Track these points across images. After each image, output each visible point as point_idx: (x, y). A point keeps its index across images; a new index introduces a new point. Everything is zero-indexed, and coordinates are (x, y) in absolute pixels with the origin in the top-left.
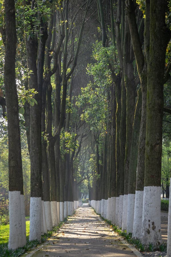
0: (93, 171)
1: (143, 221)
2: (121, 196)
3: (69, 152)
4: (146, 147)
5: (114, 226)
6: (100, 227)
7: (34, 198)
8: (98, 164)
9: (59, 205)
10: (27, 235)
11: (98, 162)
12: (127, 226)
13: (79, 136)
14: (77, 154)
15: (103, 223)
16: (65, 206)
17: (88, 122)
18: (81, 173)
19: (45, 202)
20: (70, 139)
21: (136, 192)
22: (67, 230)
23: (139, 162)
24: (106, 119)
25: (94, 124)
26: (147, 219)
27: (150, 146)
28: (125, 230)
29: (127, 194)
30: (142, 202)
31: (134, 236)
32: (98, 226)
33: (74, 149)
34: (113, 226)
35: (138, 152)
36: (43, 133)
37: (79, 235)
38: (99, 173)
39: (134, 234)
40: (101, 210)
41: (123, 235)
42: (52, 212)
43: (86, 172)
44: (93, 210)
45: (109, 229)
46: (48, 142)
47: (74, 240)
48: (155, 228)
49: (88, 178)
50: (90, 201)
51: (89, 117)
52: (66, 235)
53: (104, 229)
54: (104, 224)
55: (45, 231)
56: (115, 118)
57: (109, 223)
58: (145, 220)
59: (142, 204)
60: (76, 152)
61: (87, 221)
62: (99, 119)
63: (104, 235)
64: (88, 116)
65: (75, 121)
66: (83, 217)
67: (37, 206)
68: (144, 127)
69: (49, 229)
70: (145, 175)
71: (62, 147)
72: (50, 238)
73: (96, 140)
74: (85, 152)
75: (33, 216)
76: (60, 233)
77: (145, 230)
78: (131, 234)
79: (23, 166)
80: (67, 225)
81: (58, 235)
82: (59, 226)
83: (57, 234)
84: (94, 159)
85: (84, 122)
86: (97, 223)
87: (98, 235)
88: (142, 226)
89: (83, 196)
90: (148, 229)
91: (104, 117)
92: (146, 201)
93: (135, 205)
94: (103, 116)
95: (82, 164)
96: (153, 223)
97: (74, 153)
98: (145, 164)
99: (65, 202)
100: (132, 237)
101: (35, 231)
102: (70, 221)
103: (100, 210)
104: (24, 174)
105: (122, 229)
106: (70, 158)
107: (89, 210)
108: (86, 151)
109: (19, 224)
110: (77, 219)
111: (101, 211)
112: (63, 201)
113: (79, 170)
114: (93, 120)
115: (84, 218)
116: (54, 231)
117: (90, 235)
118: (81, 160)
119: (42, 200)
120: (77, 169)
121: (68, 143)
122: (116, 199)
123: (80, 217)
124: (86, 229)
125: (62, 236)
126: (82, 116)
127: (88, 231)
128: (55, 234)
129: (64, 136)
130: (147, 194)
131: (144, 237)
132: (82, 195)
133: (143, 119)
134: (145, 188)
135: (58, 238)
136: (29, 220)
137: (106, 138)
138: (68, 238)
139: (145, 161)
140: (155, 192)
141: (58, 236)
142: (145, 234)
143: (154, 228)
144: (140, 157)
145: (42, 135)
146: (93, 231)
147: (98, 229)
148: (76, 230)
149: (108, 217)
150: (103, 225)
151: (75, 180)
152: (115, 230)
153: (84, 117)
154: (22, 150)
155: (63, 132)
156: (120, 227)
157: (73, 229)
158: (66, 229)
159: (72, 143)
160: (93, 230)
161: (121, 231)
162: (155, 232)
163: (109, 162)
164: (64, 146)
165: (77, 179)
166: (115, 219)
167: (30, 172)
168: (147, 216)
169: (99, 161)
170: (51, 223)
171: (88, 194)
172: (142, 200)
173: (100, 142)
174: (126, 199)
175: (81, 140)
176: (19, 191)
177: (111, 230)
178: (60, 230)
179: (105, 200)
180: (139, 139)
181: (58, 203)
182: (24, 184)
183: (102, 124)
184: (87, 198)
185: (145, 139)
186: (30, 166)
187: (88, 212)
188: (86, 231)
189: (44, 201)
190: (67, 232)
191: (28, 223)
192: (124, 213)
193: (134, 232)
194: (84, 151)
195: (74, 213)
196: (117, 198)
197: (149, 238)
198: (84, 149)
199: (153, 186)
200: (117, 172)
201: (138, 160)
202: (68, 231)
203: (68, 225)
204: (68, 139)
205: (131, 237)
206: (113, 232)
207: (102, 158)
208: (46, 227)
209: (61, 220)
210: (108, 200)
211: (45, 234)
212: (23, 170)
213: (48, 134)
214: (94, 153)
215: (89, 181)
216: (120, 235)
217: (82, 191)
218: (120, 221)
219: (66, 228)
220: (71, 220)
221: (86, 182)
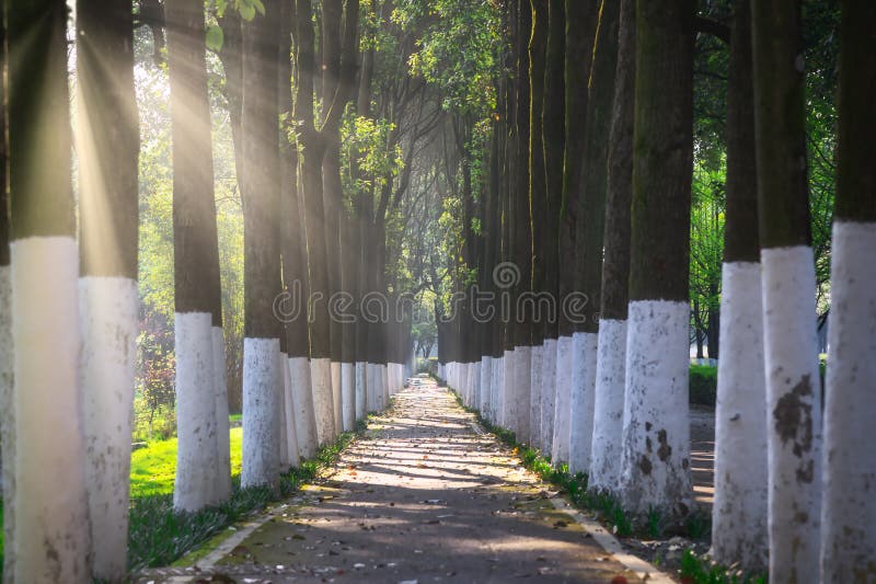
0: (453, 257)
1: (625, 426)
2: (549, 342)
3: (372, 188)
4: (635, 157)
5: (526, 449)
6: (478, 454)
7: (256, 339)
8: (468, 232)
9: (340, 372)
10: (234, 472)
11: (468, 224)
12: (571, 448)
13: (404, 132)
14: (398, 198)
15: (488, 439)
16: (359, 379)
17: (433, 80)
18: (411, 265)
19: (291, 359)
20: (374, 143)
21: (602, 323)
22: (365, 460)
23: (612, 214)
24: (493, 68)
25: (455, 86)
26: (642, 420)
27: (647, 156)
28: (565, 463)
29: (569, 334)
30: (623, 361)
31: (597, 482)
32: (470, 448)
33: (389, 177)
34: (522, 450)
35: (608, 178)
36: (283, 117)
37: (404, 477)
38: (471, 266)
39: (595, 475)
40: (479, 396)
41: (555, 479)
42: (316, 398)
43: (429, 261)
44: (452, 397)
45: (506, 459)
46: (301, 148)
47: (389, 492)
48: (670, 453)
49: (437, 282)
50: (443, 364)
51: (437, 65)
52: (363, 477)
53: (490, 461)
54: (489, 442)
55: (293, 459)
56: (525, 63)
57: (507, 440)
58: (634, 423)
59: (622, 368)
60: (394, 190)
61: (432, 432)
62: (472, 69)
63: (491, 480)
64: (434, 60)
65: (392, 82)
66: (419, 419)
67: (267, 369)
68: (629, 87)
69: (306, 454)
70: (632, 261)
71: (346, 171)
72: (310, 484)
73: (460, 147)
74: (425, 193)
75: (251, 404)
76: (343, 468)
77: (632, 458)
78: (583, 477)
79: (220, 239)
80: (364, 442)
81: (334, 474)
82: (340, 443)
83: (331, 470)
84: (455, 217)
85: (421, 81)
86: (468, 441)
87: (469, 477)
88: (623, 445)
89: (419, 349)
90: (645, 458)
91: (490, 62)
92: (638, 355)
93: (599, 370)
94: (483, 60)
95: (413, 234)
96: (662, 436)
97: (386, 190)
98: (633, 219)
99: (359, 365)
100: (589, 488)
101: (258, 458)
102: (374, 431)
103: (476, 397)
104: (222, 265)
105: (554, 459)
106: (376, 209)
107: (440, 395)
108: (427, 189)
109: (209, 425)
110: (398, 424)
111: (479, 401)
112: (353, 360)
113: (405, 254)
114: (452, 73)
115: (421, 423)
116: (322, 460)
117: (442, 478)
118: (412, 220)
119: (283, 349)
120: (399, 251)
121: (369, 157)
122: (530, 355)
123: (407, 417)
124: (430, 457)
125: (350, 479)
126: (413, 59)
127: (437, 465)
128: (325, 472)
129: (353, 130)
130: (638, 329)
131: (629, 485)
132: (416, 344)
133: (624, 59)
134: (632, 305)
135: (337, 485)
136: (240, 424)
137: (496, 140)
138: (368, 485)
139: (632, 209)
140: (670, 322)
141: (336, 478)
142: (634, 474)
143: (665, 453)
144: (615, 197)
145: (281, 126)
146: (452, 466)
147: (468, 459)
148: (396, 462)
149: (503, 419)
150: (488, 448)
151: (391, 290)
152: (528, 463)
153: (421, 63)
154: (216, 182)
155: (351, 119)
156: (547, 454)
157: (385, 457)
158: (361, 455)
159: (379, 156)
160: (455, 460)
161: (550, 467)
162: (670, 470)
163: (507, 225)
164: (355, 166)
165: (399, 286)
166: (528, 425)
167: (242, 259)
168: (641, 407)
169: (474, 221)
170: (313, 432)
171: (436, 340)
172: (624, 354)
173: (475, 153)
174: (566, 352)
175: (412, 149)
176: (205, 311)
177: (515, 462)
178: (343, 458)
179: (495, 360)
180: (612, 133)
181: (334, 365)
182: (223, 300)
183: (483, 90)
184: (434, 356)
185: (630, 132)
186: (242, 237)
187: (437, 403)
188: (429, 464)
189: (289, 357)
190: (367, 467)
191: (237, 435)
192: (560, 403)
193: (594, 467)
194: (422, 188)
195: (389, 406)
196: (535, 349)
197: (647, 488)
198: (419, 182)
199: (662, 301)
200: (533, 258)
201: (608, 209)
202: (368, 464)
203: (369, 443)
204: (366, 142)
205: (585, 486)
206: (523, 470)
207: (483, 210)
208: (295, 447)
209: (347, 425)
210: (504, 359)
211: (292, 469)
212: (221, 251)
213: (300, 123)
214: (454, 193)
215: (439, 294)
216: (546, 481)
217: (415, 330)
218: (546, 433)
219: (362, 452)
220: (379, 427)
221: (427, 298)
